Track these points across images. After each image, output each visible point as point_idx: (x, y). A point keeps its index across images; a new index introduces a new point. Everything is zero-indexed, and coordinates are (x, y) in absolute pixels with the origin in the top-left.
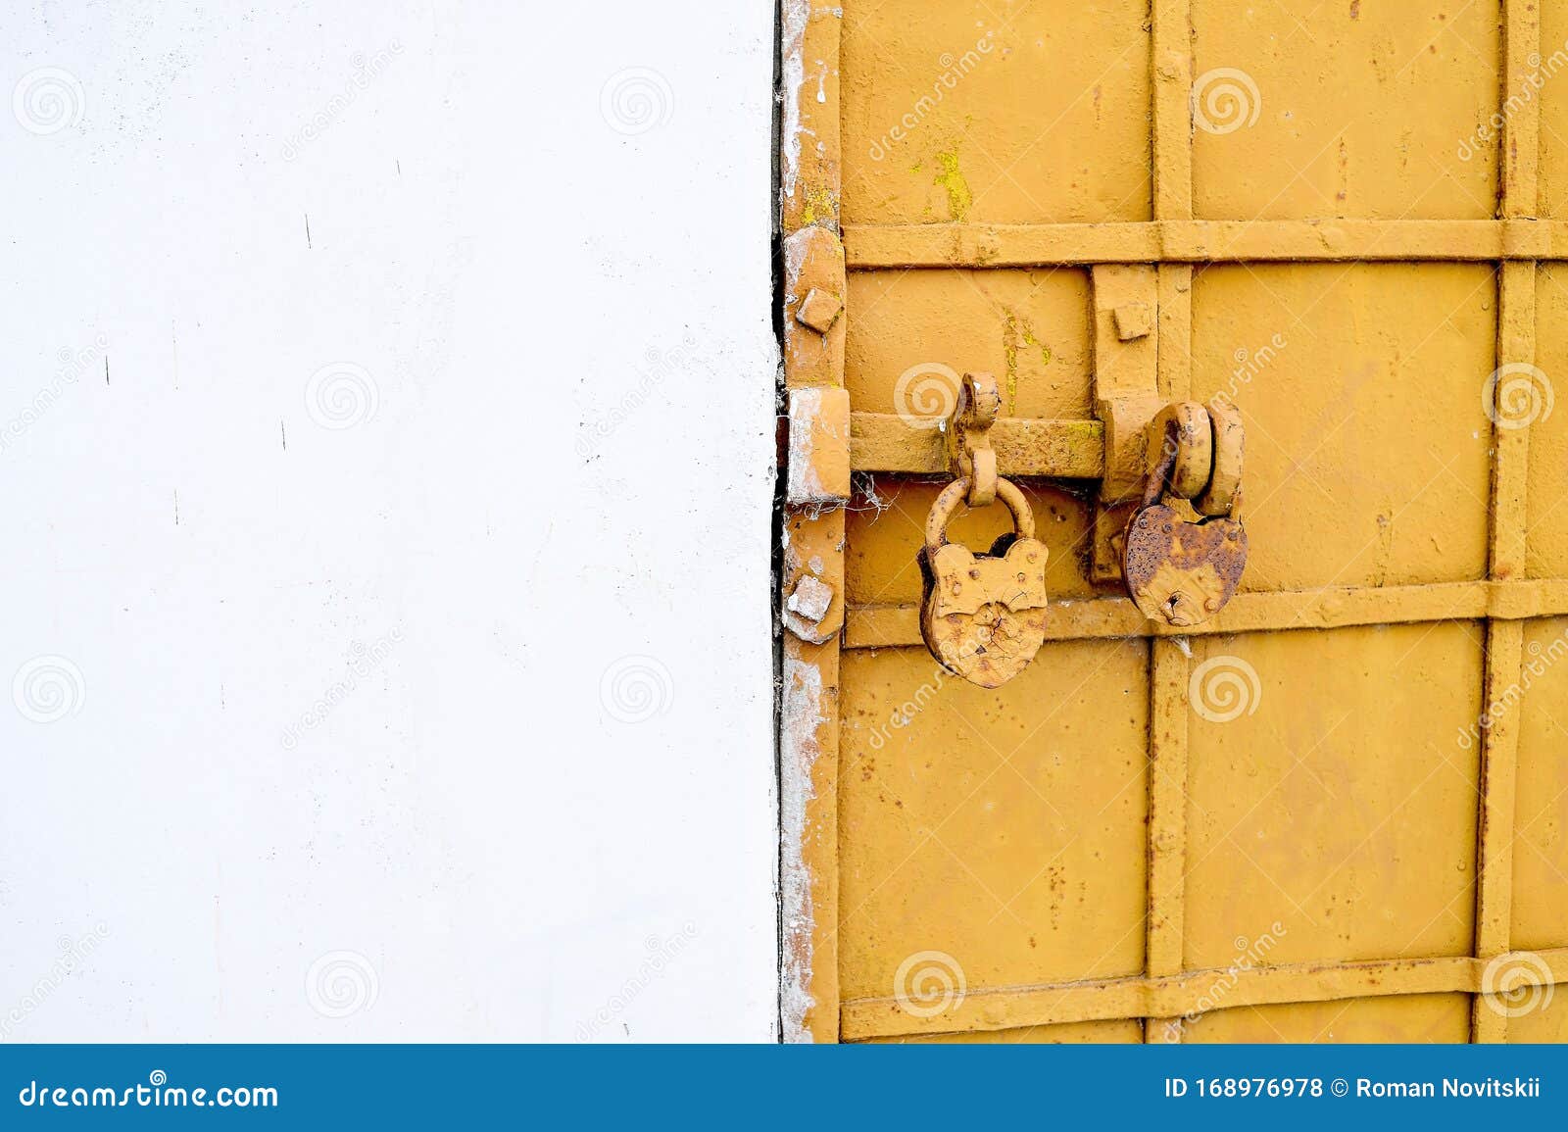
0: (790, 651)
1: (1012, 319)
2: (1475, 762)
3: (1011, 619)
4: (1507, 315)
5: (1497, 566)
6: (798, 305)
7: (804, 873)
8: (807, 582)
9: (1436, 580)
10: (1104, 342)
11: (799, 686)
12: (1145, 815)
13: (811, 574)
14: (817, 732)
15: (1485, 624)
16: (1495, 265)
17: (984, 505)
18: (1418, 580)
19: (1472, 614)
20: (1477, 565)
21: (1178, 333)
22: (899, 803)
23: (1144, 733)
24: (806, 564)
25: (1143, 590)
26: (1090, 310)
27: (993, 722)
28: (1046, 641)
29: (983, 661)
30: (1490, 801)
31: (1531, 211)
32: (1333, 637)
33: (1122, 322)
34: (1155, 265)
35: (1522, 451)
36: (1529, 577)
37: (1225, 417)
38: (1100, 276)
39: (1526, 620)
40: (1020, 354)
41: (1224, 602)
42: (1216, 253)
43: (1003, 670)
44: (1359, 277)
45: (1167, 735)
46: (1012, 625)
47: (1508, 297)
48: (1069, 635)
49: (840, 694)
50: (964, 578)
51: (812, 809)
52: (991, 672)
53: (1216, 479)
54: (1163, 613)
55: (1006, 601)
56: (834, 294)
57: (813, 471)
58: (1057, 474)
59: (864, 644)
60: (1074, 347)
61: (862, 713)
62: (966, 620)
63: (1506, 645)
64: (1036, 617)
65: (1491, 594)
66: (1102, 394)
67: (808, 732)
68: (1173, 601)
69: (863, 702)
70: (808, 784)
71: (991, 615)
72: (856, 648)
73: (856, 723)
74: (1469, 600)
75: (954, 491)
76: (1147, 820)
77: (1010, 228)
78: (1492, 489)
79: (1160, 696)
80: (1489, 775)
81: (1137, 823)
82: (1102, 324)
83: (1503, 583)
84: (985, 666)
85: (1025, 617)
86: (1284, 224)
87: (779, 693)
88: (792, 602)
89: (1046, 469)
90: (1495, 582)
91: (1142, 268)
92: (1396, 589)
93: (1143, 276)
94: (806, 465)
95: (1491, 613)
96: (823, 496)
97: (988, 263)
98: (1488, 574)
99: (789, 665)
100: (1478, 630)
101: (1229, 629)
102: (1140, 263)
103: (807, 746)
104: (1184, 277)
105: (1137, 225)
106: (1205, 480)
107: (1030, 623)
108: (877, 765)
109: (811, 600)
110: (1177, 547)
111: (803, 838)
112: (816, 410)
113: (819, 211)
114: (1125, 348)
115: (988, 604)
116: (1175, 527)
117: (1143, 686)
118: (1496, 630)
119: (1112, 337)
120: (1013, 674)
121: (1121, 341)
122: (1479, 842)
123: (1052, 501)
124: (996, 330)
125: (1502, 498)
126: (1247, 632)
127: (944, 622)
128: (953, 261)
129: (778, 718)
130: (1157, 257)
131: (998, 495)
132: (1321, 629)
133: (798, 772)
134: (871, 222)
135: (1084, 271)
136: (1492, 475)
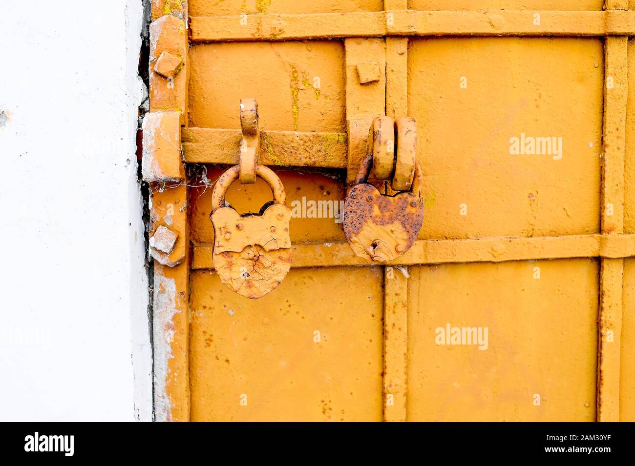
0: (157, 271)
1: (296, 72)
2: (595, 343)
3: (267, 256)
4: (610, 70)
5: (606, 225)
6: (154, 63)
7: (167, 400)
8: (161, 230)
9: (567, 234)
10: (351, 86)
11: (163, 291)
12: (381, 371)
13: (164, 225)
14: (174, 318)
15: (598, 260)
16: (602, 39)
17: (248, 182)
18: (555, 233)
19: (590, 255)
20: (594, 225)
21: (398, 79)
22: (227, 361)
23: (380, 323)
24: (162, 219)
25: (354, 238)
26: (344, 66)
27: (285, 314)
28: (291, 269)
29: (248, 282)
30: (606, 366)
31: (625, 6)
32: (501, 267)
33: (361, 72)
34: (384, 38)
35: (620, 154)
36: (626, 232)
37: (405, 125)
38: (349, 45)
39: (625, 259)
40: (301, 93)
41: (409, 247)
42: (422, 30)
43: (262, 288)
44: (515, 46)
45: (394, 325)
46: (267, 260)
47: (610, 59)
48: (331, 264)
49: (190, 297)
50: (232, 229)
51: (171, 363)
52: (254, 289)
53: (398, 167)
54: (368, 253)
55: (262, 244)
56: (178, 55)
57: (156, 162)
58: (317, 165)
59: (204, 267)
60: (336, 88)
61: (205, 307)
62: (235, 255)
63: (612, 274)
64: (284, 255)
65: (601, 243)
66: (348, 118)
67: (168, 318)
68: (374, 246)
69: (205, 300)
70: (169, 349)
71: (252, 253)
72: (200, 269)
73: (201, 313)
74: (589, 246)
75: (230, 173)
76: (383, 374)
77: (291, 16)
78: (602, 178)
79: (389, 301)
80: (603, 352)
81: (376, 376)
82: (350, 74)
83: (609, 236)
84: (249, 285)
85: (277, 254)
86: (465, 13)
87: (151, 294)
88: (152, 240)
89: (310, 162)
90: (604, 235)
91: (376, 40)
92: (541, 238)
93: (377, 45)
94: (152, 158)
95: (603, 254)
96: (162, 176)
97: (278, 37)
98: (600, 231)
99: (157, 278)
100: (593, 266)
101: (432, 261)
102: (374, 37)
103: (169, 327)
104: (403, 45)
105: (371, 14)
106: (390, 167)
107: (280, 258)
108: (214, 338)
109: (162, 241)
110: (376, 211)
111: (167, 380)
112: (158, 125)
113: (173, 6)
114: (364, 88)
115: (250, 246)
116: (375, 198)
117: (380, 295)
118: (605, 264)
119: (356, 82)
120: (269, 290)
121: (362, 84)
122: (598, 391)
123: (320, 183)
124: (286, 79)
125: (608, 184)
126: (446, 264)
127: (220, 257)
128: (257, 36)
129: (151, 308)
130: (384, 33)
131: (258, 176)
132: (493, 263)
133: (163, 342)
134: (210, 14)
135: (339, 41)
136: (602, 169)
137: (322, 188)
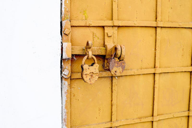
0: (63, 79)
1: (94, 33)
2: (153, 92)
3: (94, 75)
4: (157, 34)
5: (156, 66)
6: (64, 31)
7: (65, 110)
8: (65, 70)
9: (148, 68)
10: (106, 37)
11: (64, 84)
12: (111, 100)
14: (67, 91)
15: (154, 74)
16: (156, 27)
17: (90, 59)
18: (146, 68)
19: (153, 73)
20: (153, 66)
22: (78, 100)
23: (111, 89)
24: (65, 67)
25: (112, 70)
26: (104, 33)
27: (91, 88)
28: (99, 77)
29: (90, 80)
30: (155, 97)
31: (160, 21)
32: (136, 76)
33: (108, 34)
34: (113, 26)
35: (159, 52)
36: (160, 68)
37: (123, 47)
38: (105, 28)
39: (159, 73)
40: (95, 38)
41: (123, 72)
42: (121, 25)
43: (93, 82)
44: (139, 28)
45: (114, 90)
46: (94, 76)
47: (157, 32)
48: (101, 76)
49: (70, 85)
50: (87, 69)
51: (66, 101)
52: (91, 82)
53: (122, 55)
54: (114, 73)
55: (93, 72)
56: (69, 30)
57: (66, 54)
58: (100, 55)
59: (73, 78)
60: (102, 37)
61: (73, 88)
62: (88, 75)
63: (157, 76)
64: (97, 74)
65: (155, 70)
66: (106, 44)
67: (66, 91)
68: (116, 72)
69: (73, 86)
70: (66, 98)
71: (91, 74)
72: (72, 79)
73: (72, 89)
74: (152, 71)
75: (86, 57)
76: (112, 101)
77: (93, 21)
78: (155, 56)
79: (113, 84)
80: (155, 93)
81: (110, 101)
82: (106, 34)
83: (157, 69)
84: (90, 81)
85: (96, 74)
86: (130, 21)
87: (62, 85)
88: (63, 73)
89: (98, 54)
90: (156, 68)
91: (111, 27)
92: (144, 70)
93: (111, 28)
94: (65, 53)
95: (155, 73)
96: (67, 58)
97: (90, 26)
98: (155, 68)
99: (63, 81)
100: (153, 75)
101: (122, 75)
102: (111, 26)
103: (66, 93)
104: (116, 28)
105: (110, 21)
106: (120, 55)
107: (96, 75)
108: (75, 95)
109: (66, 72)
110: (116, 64)
111: (65, 105)
112: (67, 45)
113: (67, 18)
115: (91, 73)
116: (116, 62)
117: (111, 83)
118: (156, 75)
120: (94, 82)
121: (108, 37)
122: (153, 102)
123: (99, 58)
124: (91, 35)
125: (156, 58)
126: (125, 76)
127: (85, 75)
128: (86, 25)
129: (62, 89)
130: (113, 25)
131: (92, 58)
132: (134, 75)
133: (64, 96)
134: (74, 20)
135: (103, 27)
136: (155, 54)
137: (99, 60)
